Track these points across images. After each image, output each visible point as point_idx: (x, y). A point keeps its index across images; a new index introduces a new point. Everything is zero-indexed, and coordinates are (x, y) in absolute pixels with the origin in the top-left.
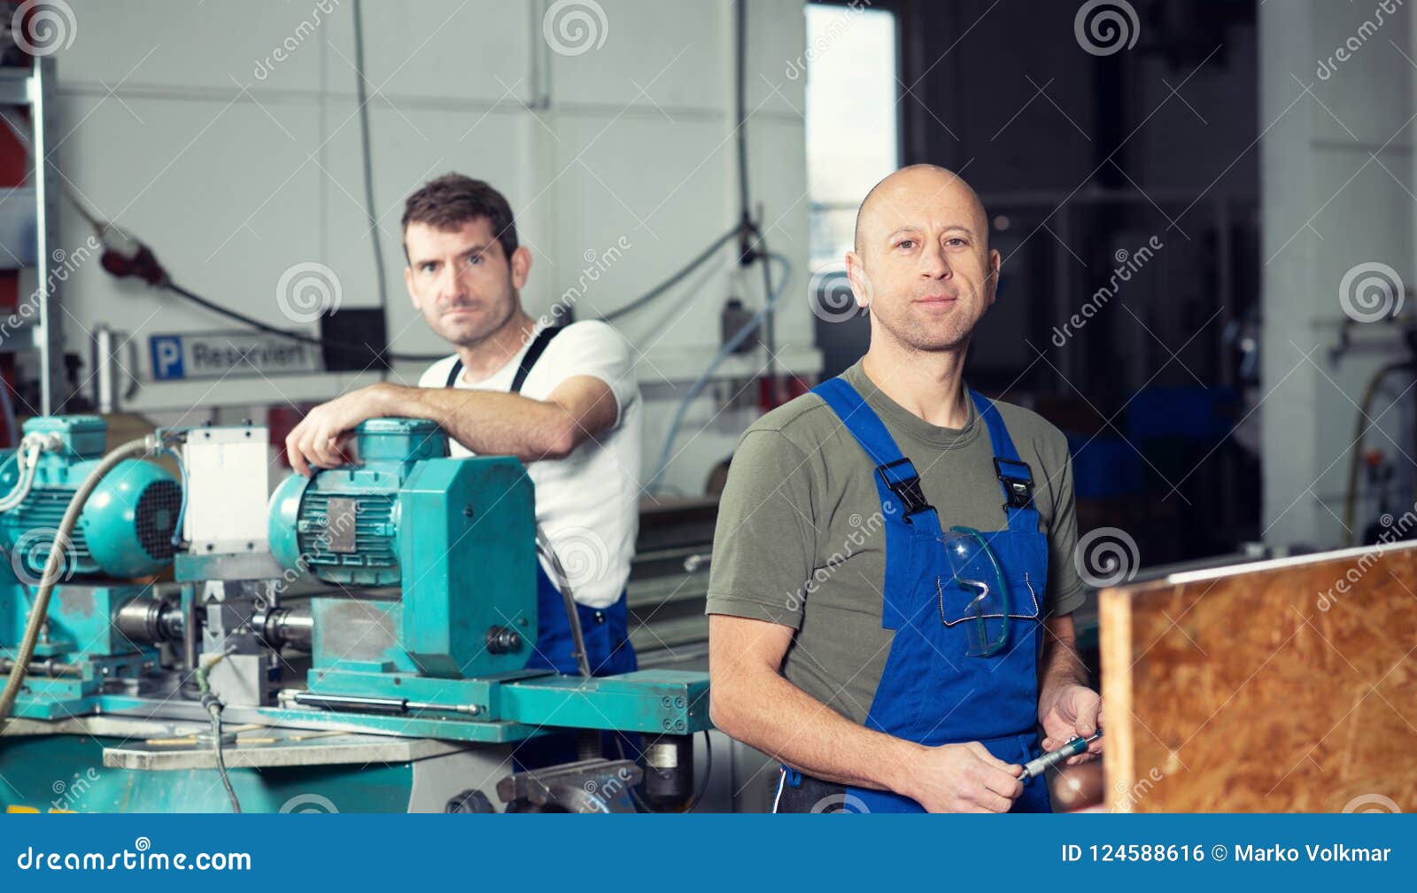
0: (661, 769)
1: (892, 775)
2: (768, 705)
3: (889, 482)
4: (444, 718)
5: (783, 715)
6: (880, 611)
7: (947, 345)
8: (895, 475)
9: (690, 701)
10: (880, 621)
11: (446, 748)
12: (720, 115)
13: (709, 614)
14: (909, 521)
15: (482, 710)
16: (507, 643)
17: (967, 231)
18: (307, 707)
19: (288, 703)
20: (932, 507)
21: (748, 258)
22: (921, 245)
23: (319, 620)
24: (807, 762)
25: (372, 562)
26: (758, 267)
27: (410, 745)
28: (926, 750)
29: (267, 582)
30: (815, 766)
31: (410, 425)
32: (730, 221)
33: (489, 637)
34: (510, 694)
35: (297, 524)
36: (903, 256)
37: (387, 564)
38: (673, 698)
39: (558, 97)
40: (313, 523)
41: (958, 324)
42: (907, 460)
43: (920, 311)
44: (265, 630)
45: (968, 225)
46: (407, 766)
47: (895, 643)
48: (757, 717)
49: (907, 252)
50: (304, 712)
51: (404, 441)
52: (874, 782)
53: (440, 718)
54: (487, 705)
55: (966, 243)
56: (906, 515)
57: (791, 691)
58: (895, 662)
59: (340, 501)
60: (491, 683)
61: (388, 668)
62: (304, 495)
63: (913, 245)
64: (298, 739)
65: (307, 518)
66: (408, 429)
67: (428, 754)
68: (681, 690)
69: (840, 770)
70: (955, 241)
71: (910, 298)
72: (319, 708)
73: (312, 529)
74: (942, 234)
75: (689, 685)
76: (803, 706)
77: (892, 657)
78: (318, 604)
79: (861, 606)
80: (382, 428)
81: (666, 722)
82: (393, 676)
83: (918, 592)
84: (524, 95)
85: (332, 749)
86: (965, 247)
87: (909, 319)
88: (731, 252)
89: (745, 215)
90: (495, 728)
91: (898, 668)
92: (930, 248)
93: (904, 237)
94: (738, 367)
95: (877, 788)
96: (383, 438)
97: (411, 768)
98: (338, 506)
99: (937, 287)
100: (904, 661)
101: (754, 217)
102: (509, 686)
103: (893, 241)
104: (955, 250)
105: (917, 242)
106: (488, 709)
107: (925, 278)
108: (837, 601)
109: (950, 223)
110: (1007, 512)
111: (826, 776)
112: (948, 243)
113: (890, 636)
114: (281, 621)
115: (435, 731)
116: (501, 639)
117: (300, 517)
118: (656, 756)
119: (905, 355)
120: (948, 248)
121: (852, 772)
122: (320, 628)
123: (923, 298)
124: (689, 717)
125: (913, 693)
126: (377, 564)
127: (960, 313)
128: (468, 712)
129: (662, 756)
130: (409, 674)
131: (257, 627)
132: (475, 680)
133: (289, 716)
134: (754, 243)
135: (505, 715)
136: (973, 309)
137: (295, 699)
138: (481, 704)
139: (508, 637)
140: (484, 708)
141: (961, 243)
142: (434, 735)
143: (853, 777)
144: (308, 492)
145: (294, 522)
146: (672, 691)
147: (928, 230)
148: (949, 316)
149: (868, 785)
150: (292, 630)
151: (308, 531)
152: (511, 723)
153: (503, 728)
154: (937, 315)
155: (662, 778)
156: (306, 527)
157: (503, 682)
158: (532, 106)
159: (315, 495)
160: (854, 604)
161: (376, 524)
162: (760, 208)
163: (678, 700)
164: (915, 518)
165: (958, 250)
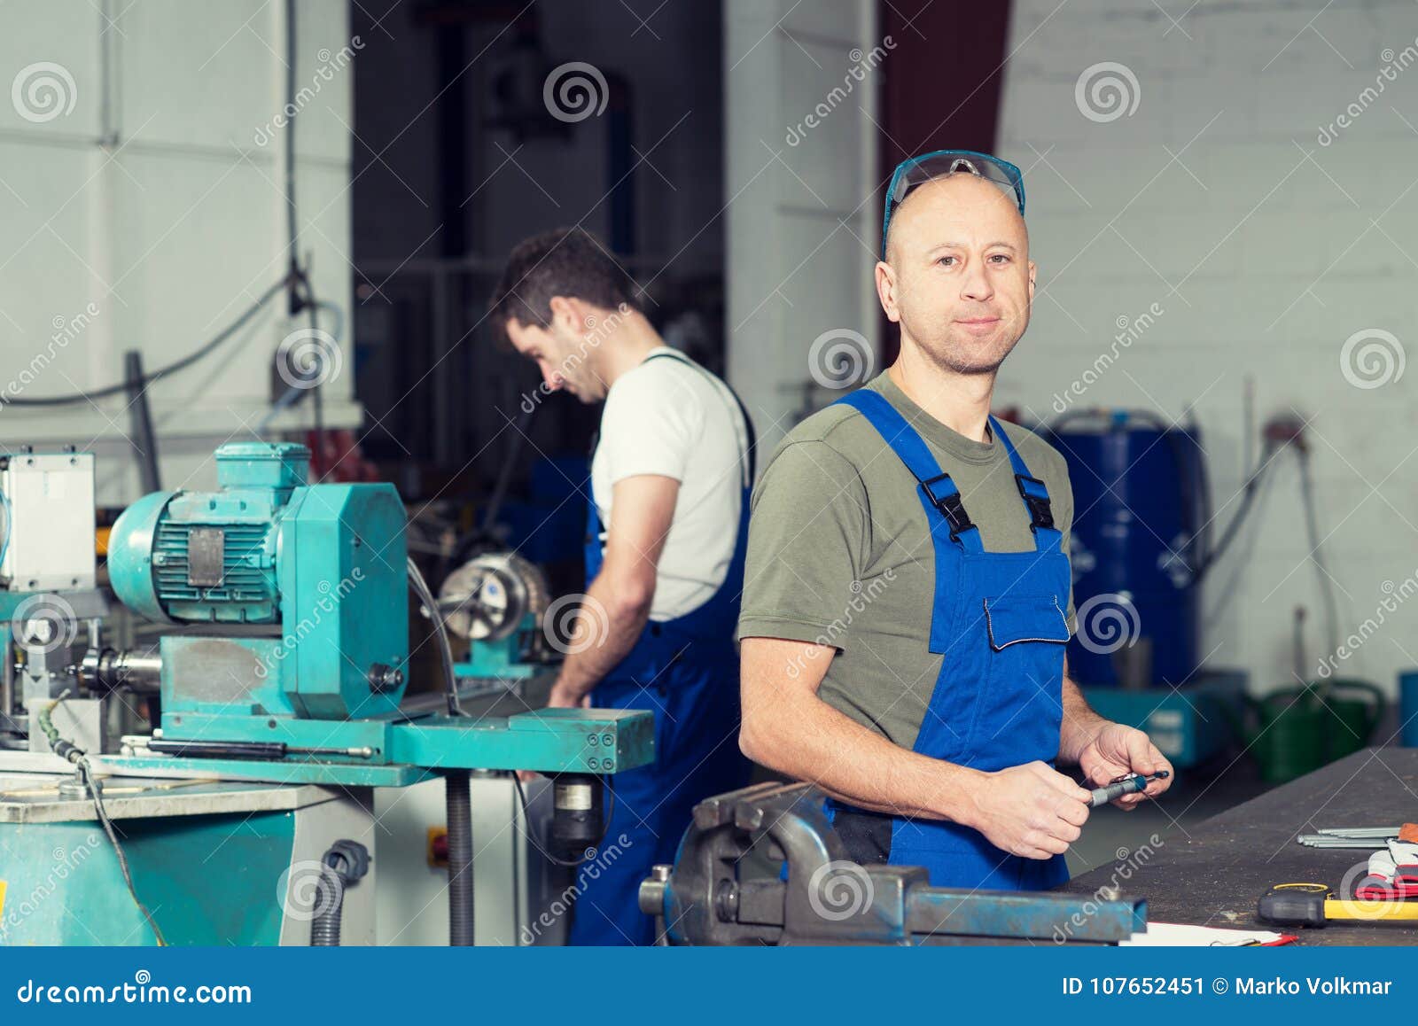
0: (572, 812)
1: (955, 805)
2: (818, 732)
3: (934, 497)
4: (329, 762)
5: (835, 742)
6: (927, 635)
7: (988, 367)
8: (939, 491)
9: (620, 739)
10: (926, 646)
11: (326, 795)
12: (270, 160)
13: (741, 639)
14: (957, 540)
15: (375, 753)
16: (392, 682)
17: (1011, 247)
18: (160, 754)
19: (137, 750)
20: (974, 526)
21: (297, 305)
22: (963, 261)
23: (170, 661)
24: (860, 793)
25: (241, 596)
26: (305, 316)
27: (298, 792)
28: (988, 777)
29: (89, 622)
30: (869, 796)
31: (281, 449)
32: (280, 270)
33: (372, 676)
34: (406, 737)
35: (152, 556)
36: (944, 273)
37: (259, 598)
38: (600, 735)
39: (128, 135)
40: (169, 555)
41: (1000, 344)
42: (947, 476)
43: (960, 332)
44: (98, 673)
45: (1013, 242)
46: (288, 815)
47: (944, 668)
48: (805, 745)
49: (948, 269)
50: (158, 759)
51: (275, 467)
52: (932, 812)
53: (324, 762)
54: (382, 748)
55: (1009, 259)
56: (952, 533)
57: (839, 717)
58: (943, 689)
59: (205, 533)
60: (386, 724)
61: (257, 710)
62: (159, 524)
63: (954, 261)
64: (167, 787)
65: (162, 550)
66: (280, 453)
67: (312, 802)
68: (610, 728)
69: (895, 801)
70: (997, 258)
71: (950, 319)
72: (171, 755)
73: (168, 561)
74: (985, 251)
75: (618, 721)
76: (855, 733)
77: (940, 682)
78: (169, 644)
79: (906, 630)
80: (249, 452)
81: (591, 760)
82: (265, 719)
83: (967, 615)
84: (94, 130)
85: (216, 797)
86: (1010, 264)
87: (949, 339)
88: (281, 301)
89: (293, 263)
90: (393, 771)
91: (944, 696)
92: (975, 265)
93: (944, 253)
94: (288, 419)
95: (935, 817)
96: (250, 463)
97: (293, 817)
98: (202, 536)
99: (981, 309)
100: (951, 688)
101: (302, 264)
102: (403, 727)
103: (934, 257)
104: (999, 268)
105: (959, 259)
106: (382, 752)
107: (968, 298)
108: (878, 626)
109: (995, 240)
110: (1034, 532)
111: (877, 807)
112: (991, 260)
113: (938, 660)
114: (117, 663)
115: (320, 776)
116: (385, 677)
117: (154, 549)
118: (569, 798)
119: (939, 373)
120: (992, 265)
121: (910, 802)
122: (172, 668)
123: (965, 319)
124: (618, 754)
125: (958, 722)
126: (249, 598)
127: (1004, 334)
128: (363, 756)
129: (574, 797)
130: (283, 715)
131: (88, 670)
132: (367, 720)
133: (141, 764)
134: (302, 292)
135: (397, 757)
136: (1016, 330)
137: (149, 746)
138: (374, 746)
139: (394, 675)
140: (378, 751)
141: (1004, 260)
142: (320, 781)
143: (908, 807)
144: (163, 522)
145: (148, 555)
146: (599, 728)
147: (971, 246)
148: (992, 338)
149: (924, 815)
150: (134, 673)
151: (164, 564)
152: (409, 766)
153: (403, 770)
154: (979, 336)
155: (577, 820)
156: (161, 559)
157: (396, 723)
158: (100, 142)
159: (167, 525)
160: (897, 628)
161: (248, 556)
162: (309, 256)
163: (607, 737)
164: (962, 536)
165: (1002, 267)
